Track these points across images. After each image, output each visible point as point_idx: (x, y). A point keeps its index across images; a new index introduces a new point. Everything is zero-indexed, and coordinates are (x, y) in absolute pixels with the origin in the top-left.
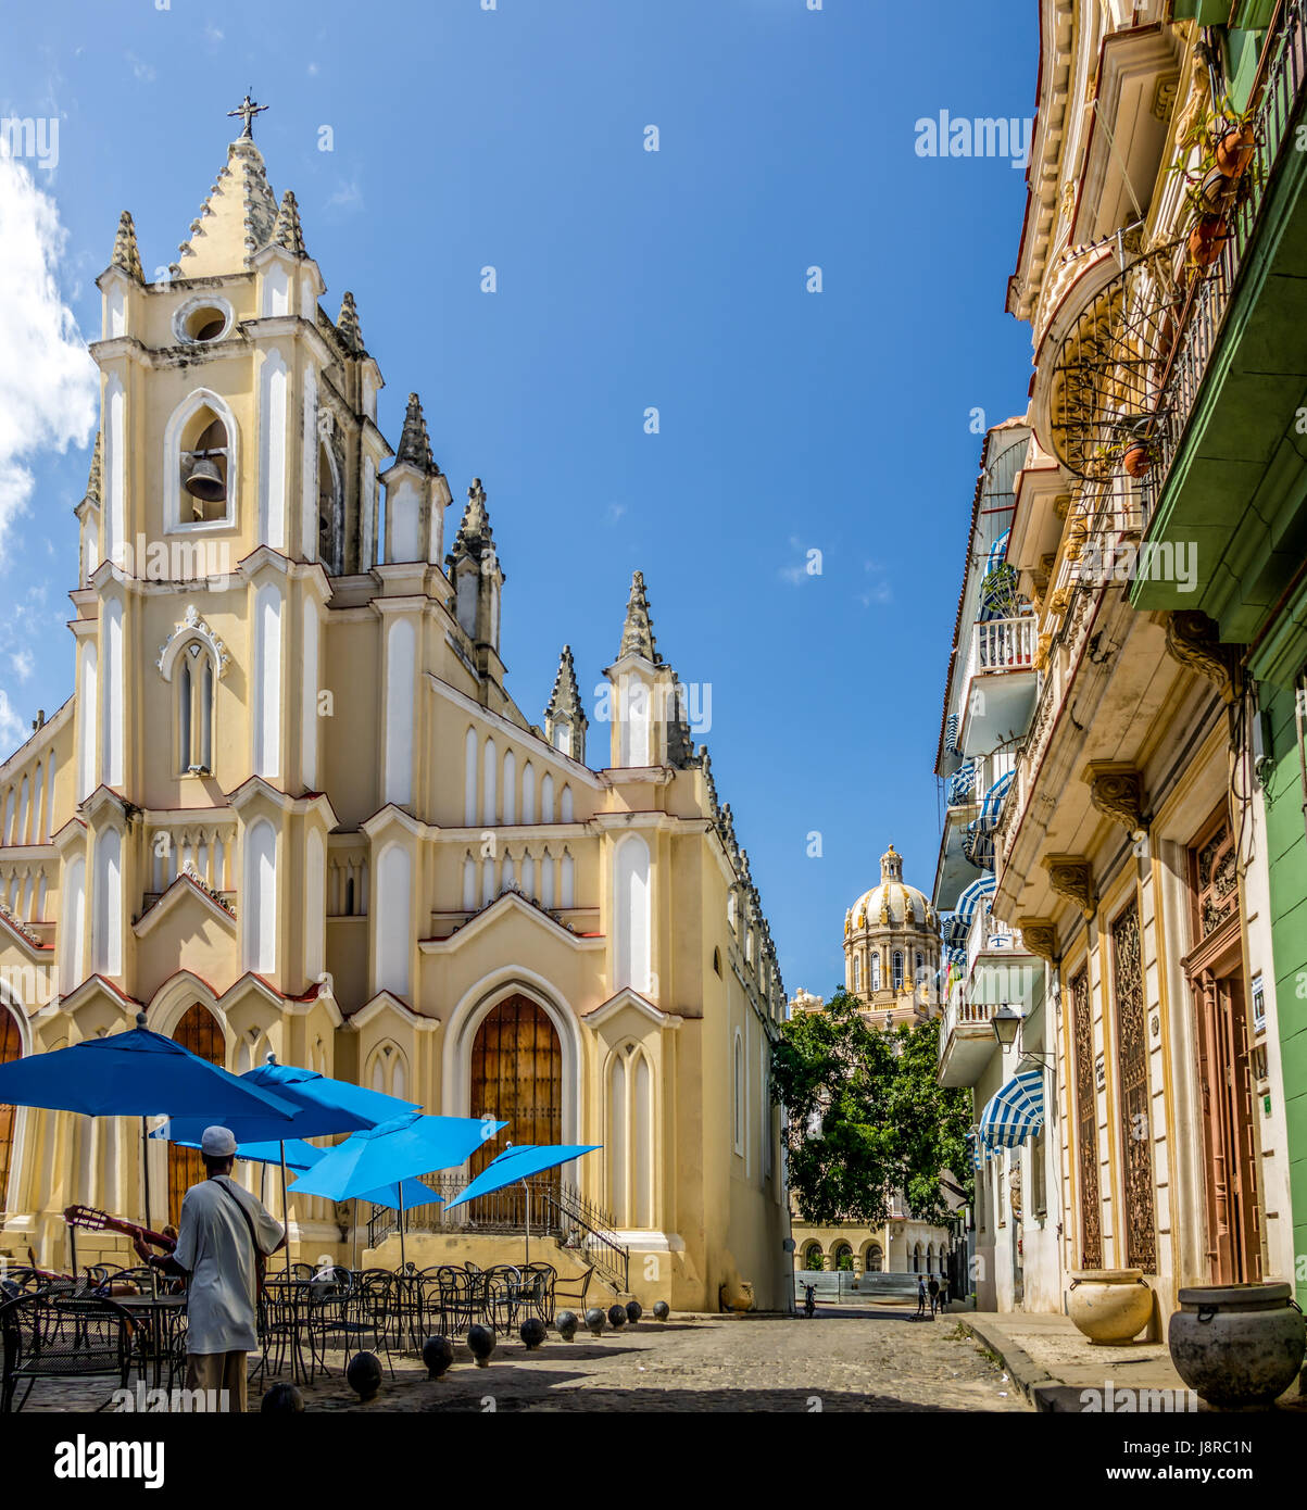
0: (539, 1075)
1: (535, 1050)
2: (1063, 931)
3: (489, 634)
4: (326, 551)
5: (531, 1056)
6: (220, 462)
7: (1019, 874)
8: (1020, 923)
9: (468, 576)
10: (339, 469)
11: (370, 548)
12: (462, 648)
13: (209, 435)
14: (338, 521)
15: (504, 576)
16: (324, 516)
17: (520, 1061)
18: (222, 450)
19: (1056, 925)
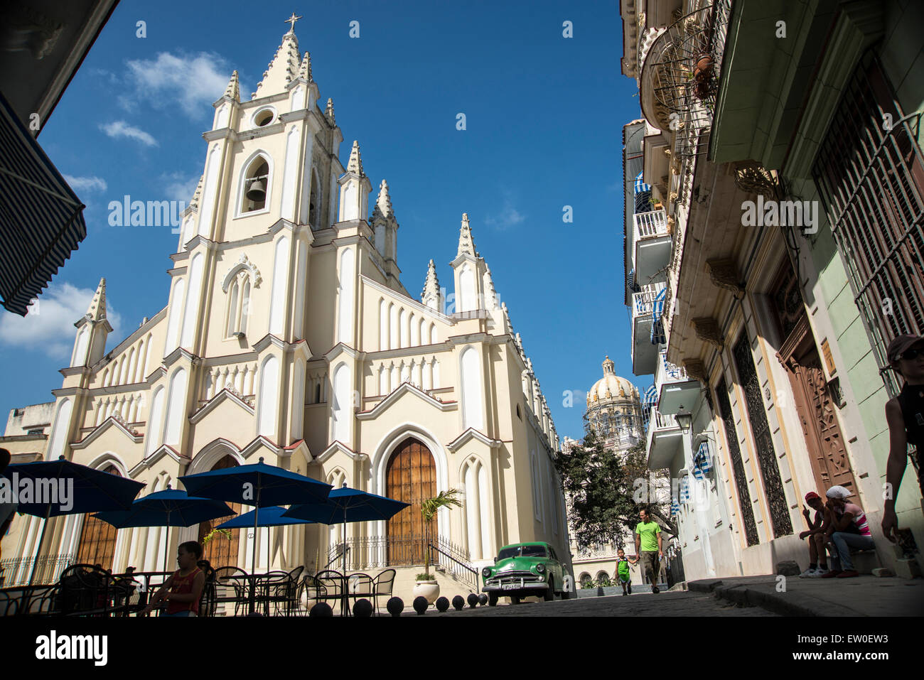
0: (423, 480)
1: (421, 467)
2: (707, 363)
3: (392, 253)
4: (312, 220)
5: (419, 471)
6: (264, 182)
7: (678, 334)
8: (683, 363)
9: (380, 227)
10: (321, 181)
11: (333, 218)
12: (378, 261)
13: (260, 169)
14: (319, 205)
15: (398, 225)
16: (312, 203)
17: (412, 474)
18: (266, 176)
19: (703, 361)
